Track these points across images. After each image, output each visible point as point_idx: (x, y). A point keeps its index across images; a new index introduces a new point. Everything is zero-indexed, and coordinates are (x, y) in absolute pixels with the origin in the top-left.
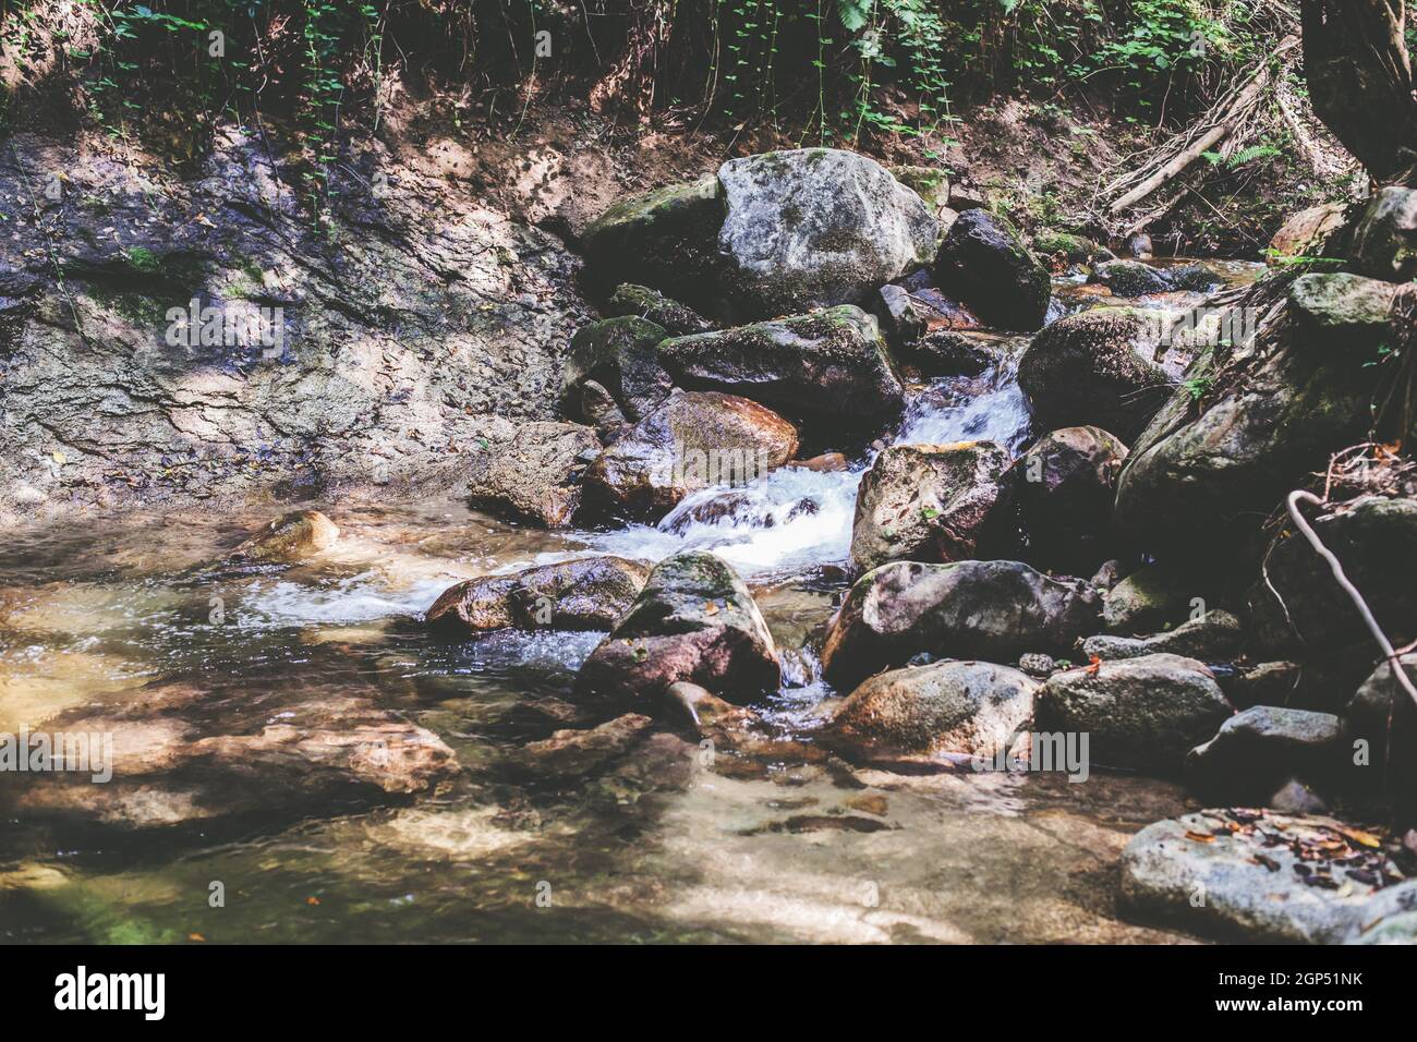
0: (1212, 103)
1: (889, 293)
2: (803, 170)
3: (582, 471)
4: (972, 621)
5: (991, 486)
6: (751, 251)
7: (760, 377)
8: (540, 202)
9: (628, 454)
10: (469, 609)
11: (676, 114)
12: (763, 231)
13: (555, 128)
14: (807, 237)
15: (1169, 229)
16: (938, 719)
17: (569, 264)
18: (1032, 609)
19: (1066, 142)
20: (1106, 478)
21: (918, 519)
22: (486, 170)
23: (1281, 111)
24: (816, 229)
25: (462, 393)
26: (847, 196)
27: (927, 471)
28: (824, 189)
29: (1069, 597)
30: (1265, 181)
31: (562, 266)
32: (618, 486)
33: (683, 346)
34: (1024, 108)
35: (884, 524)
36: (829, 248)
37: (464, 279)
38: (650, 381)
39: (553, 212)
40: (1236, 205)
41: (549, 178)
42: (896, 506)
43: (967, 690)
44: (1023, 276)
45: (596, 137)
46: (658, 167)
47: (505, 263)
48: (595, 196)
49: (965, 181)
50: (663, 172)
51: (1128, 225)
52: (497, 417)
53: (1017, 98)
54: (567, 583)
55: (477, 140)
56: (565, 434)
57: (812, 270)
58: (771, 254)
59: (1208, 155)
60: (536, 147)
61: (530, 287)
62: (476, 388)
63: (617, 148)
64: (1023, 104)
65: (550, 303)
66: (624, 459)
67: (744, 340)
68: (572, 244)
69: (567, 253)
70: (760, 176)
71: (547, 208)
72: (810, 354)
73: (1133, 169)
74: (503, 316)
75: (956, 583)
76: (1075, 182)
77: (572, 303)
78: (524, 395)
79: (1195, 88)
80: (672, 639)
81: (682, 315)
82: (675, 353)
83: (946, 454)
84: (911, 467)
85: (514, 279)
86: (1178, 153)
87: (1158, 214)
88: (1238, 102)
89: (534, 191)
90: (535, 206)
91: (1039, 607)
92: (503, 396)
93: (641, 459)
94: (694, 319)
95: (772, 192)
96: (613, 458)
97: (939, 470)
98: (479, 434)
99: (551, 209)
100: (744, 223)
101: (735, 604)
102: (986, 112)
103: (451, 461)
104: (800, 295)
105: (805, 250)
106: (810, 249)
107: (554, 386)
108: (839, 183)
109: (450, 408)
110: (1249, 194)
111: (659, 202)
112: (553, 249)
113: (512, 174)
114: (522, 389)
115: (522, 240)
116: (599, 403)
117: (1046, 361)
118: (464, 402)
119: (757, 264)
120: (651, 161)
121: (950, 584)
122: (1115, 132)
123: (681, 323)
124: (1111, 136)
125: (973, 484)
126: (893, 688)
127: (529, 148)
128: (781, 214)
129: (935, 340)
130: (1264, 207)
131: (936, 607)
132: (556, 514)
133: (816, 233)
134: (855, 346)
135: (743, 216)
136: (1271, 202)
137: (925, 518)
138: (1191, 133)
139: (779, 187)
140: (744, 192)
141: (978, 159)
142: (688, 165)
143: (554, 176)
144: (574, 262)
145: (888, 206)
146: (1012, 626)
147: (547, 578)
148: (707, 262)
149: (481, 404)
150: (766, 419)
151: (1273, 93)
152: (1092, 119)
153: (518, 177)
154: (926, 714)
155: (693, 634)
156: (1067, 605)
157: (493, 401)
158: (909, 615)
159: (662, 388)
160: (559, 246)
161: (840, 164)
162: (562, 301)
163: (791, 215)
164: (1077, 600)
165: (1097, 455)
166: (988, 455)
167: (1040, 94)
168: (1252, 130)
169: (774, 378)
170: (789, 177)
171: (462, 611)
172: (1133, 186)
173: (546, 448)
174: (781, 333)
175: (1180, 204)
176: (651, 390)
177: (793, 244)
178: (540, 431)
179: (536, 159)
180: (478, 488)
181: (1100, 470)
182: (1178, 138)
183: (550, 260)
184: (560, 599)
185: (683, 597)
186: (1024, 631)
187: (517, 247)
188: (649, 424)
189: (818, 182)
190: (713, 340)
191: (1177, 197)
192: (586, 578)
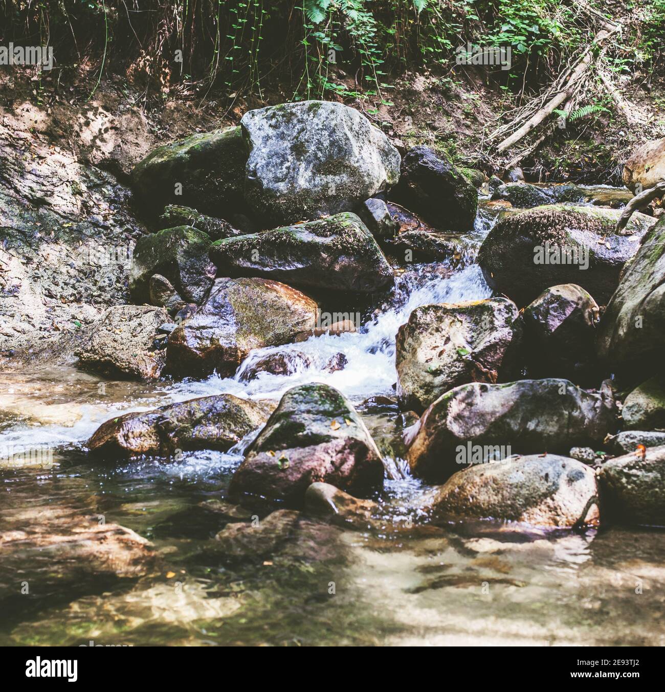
0: (556, 77)
1: (373, 204)
2: (305, 116)
3: (164, 339)
4: (531, 425)
5: (507, 330)
6: (271, 175)
7: (289, 266)
8: (98, 149)
9: (202, 324)
10: (126, 437)
11: (188, 86)
12: (279, 161)
13: (104, 96)
14: (312, 165)
15: (533, 164)
16: (526, 499)
17: (122, 194)
18: (576, 414)
19: (459, 105)
20: (591, 321)
21: (455, 357)
22: (58, 126)
23: (602, 82)
24: (318, 159)
25: (56, 287)
26: (339, 135)
27: (454, 321)
28: (322, 130)
29: (598, 404)
30: (596, 130)
31: (117, 196)
32: (196, 348)
33: (232, 244)
34: (428, 81)
35: (427, 361)
36: (328, 172)
37: (50, 204)
38: (201, 274)
39: (108, 155)
40: (577, 147)
41: (103, 132)
42: (434, 348)
43: (547, 475)
44: (460, 192)
45: (134, 102)
46: (179, 123)
47: (77, 192)
48: (137, 145)
49: (391, 133)
50: (184, 127)
51: (506, 161)
52: (84, 304)
53: (422, 74)
54: (199, 415)
55: (50, 104)
56: (146, 313)
57: (316, 189)
58: (285, 178)
59: (557, 111)
60: (92, 108)
61: (95, 210)
62: (66, 284)
63: (149, 110)
64: (427, 78)
65: (112, 221)
66: (198, 328)
67: (276, 239)
68: (123, 179)
69: (119, 186)
70: (273, 121)
71: (103, 153)
72: (327, 248)
73: (506, 122)
74: (80, 231)
75: (517, 396)
76: (467, 132)
77: (128, 222)
78: (101, 289)
79: (543, 67)
80: (307, 449)
81: (219, 225)
82: (226, 250)
83: (467, 308)
84: (440, 319)
85: (84, 204)
86: (537, 110)
87: (526, 153)
88: (574, 76)
89: (93, 141)
90: (94, 152)
91: (581, 412)
92: (86, 290)
93: (211, 328)
94: (228, 228)
95: (283, 133)
96: (190, 327)
97: (463, 320)
98: (74, 317)
99: (107, 154)
100: (265, 156)
101: (351, 421)
102: (401, 84)
103: (56, 338)
104: (309, 207)
105: (310, 174)
106: (314, 174)
107: (122, 281)
108: (332, 126)
109: (49, 299)
110: (586, 139)
111: (191, 145)
112: (109, 183)
113: (76, 128)
114: (99, 284)
115: (87, 177)
116: (164, 291)
117: (502, 246)
118: (59, 295)
119: (276, 185)
120: (174, 119)
121: (513, 397)
122: (489, 98)
123: (219, 231)
124: (488, 100)
125: (493, 329)
126: (483, 478)
127: (88, 110)
128: (291, 148)
129: (409, 237)
130: (597, 147)
131: (504, 416)
132: (149, 371)
133: (317, 162)
134: (359, 241)
135: (263, 150)
136: (602, 144)
137: (460, 355)
138: (544, 97)
139: (288, 129)
140: (262, 134)
141: (399, 117)
142: (199, 123)
143: (106, 130)
144: (125, 193)
145: (367, 142)
146: (561, 428)
147: (183, 412)
148: (229, 188)
149: (71, 296)
150: (295, 296)
151: (595, 70)
152: (472, 89)
153: (81, 131)
154: (516, 495)
155: (324, 445)
156: (598, 410)
157: (79, 293)
158: (483, 423)
159: (209, 279)
160: (113, 180)
161: (333, 112)
162: (121, 220)
163: (298, 149)
164: (603, 407)
165: (584, 304)
166: (502, 307)
167: (439, 71)
168: (584, 95)
169: (300, 266)
170: (295, 121)
171: (121, 440)
172: (508, 134)
173: (134, 323)
174: (302, 233)
175: (540, 146)
176: (201, 280)
177: (302, 170)
178: (126, 311)
179: (93, 117)
180: (85, 354)
181: (586, 315)
182: (536, 101)
183: (108, 190)
184: (194, 427)
185: (311, 416)
186: (571, 431)
187: (84, 182)
188: (215, 301)
189: (317, 125)
190: (253, 240)
191: (538, 142)
192: (211, 410)
